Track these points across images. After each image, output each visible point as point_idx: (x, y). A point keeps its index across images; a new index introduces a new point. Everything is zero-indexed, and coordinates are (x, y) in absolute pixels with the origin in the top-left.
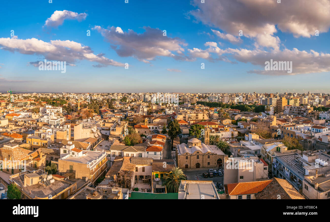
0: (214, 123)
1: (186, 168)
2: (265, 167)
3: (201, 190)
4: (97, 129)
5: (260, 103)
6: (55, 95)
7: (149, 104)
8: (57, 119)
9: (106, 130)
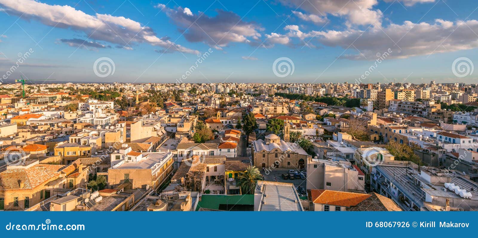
0: (295, 117)
1: (263, 167)
2: (360, 176)
3: (279, 193)
4: (161, 126)
5: (353, 95)
6: (104, 86)
7: (222, 96)
8: (107, 117)
9: (172, 126)
